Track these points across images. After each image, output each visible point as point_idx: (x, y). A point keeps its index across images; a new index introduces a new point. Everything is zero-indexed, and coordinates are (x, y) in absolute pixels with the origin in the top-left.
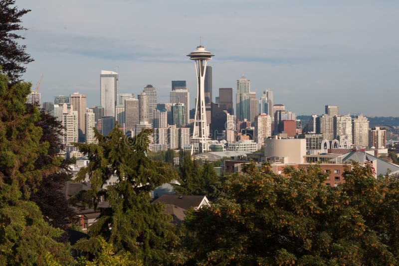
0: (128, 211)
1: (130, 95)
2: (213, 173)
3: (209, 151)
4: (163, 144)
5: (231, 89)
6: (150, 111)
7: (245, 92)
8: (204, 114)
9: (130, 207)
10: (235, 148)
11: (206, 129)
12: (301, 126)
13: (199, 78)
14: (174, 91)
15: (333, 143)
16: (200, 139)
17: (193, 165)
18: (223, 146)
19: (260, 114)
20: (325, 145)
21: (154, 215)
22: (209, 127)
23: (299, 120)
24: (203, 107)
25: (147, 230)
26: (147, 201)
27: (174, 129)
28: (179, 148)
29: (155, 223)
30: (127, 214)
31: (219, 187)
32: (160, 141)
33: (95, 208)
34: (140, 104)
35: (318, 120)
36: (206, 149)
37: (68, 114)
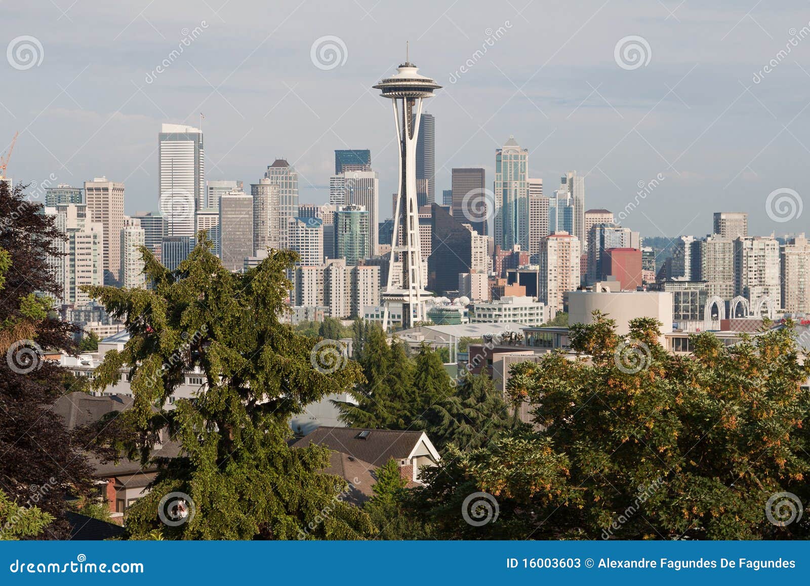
0: (232, 466)
1: (234, 184)
2: (439, 376)
3: (428, 324)
4: (314, 305)
5: (481, 171)
6: (282, 223)
7: (516, 179)
8: (415, 231)
9: (237, 457)
10: (490, 316)
11: (420, 270)
12: (654, 264)
13: (404, 143)
14: (340, 175)
15: (733, 306)
16: (406, 292)
17: (390, 355)
18: (462, 310)
19: (552, 234)
20: (715, 309)
21: (297, 478)
22: (426, 264)
23: (649, 249)
24: (414, 214)
25: (281, 517)
26: (282, 441)
27: (340, 269)
28: (354, 315)
29: (302, 498)
30: (229, 474)
31: (455, 411)
32: (306, 299)
33: (144, 460)
34: (257, 206)
35: (696, 248)
36: (418, 319)
37: (78, 230)
